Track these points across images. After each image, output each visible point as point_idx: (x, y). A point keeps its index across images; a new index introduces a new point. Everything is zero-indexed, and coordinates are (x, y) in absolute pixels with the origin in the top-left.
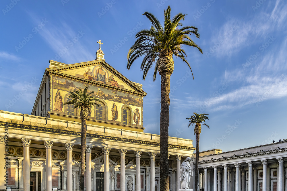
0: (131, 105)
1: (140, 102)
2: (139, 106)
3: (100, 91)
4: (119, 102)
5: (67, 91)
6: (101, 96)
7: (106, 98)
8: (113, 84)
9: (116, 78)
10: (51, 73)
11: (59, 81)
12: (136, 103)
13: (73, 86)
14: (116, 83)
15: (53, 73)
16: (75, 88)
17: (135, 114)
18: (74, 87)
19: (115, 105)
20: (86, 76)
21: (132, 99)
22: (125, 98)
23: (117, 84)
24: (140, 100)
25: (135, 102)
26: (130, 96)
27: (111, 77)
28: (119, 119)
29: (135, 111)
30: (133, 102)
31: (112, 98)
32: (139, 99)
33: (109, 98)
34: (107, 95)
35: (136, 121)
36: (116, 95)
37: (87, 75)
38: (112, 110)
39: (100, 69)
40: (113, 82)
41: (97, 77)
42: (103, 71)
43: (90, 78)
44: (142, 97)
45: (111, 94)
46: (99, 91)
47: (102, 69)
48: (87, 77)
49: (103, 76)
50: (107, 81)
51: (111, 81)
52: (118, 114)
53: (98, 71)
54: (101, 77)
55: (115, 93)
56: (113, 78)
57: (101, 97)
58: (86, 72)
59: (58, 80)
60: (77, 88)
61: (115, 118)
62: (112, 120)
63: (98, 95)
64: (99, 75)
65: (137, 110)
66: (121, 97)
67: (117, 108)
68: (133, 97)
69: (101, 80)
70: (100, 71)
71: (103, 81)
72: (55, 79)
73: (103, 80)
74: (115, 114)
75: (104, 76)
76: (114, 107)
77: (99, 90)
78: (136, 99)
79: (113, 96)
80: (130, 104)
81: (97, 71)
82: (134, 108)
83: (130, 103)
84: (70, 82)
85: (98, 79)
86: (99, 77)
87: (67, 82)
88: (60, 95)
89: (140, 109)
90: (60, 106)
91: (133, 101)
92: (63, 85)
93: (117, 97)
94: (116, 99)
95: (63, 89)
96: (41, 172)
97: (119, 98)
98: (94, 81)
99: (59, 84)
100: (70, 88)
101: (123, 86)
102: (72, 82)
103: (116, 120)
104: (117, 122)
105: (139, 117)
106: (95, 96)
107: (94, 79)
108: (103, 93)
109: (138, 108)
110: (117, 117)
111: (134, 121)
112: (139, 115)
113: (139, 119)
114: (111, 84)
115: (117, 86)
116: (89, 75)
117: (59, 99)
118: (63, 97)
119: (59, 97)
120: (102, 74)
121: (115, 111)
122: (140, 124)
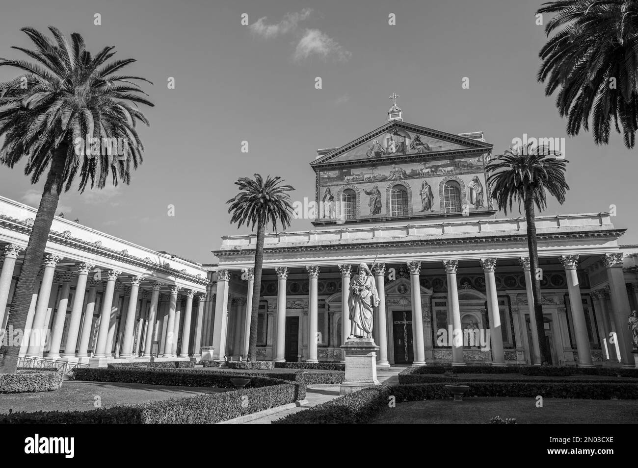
0: (461, 174)
1: (480, 164)
3: (397, 169)
4: (434, 176)
5: (341, 185)
6: (398, 175)
7: (408, 176)
8: (420, 150)
9: (424, 139)
10: (316, 166)
11: (330, 174)
12: (471, 167)
13: (350, 175)
14: (425, 147)
15: (319, 166)
16: (353, 177)
17: (471, 189)
18: (352, 175)
19: (426, 184)
20: (371, 153)
21: (462, 164)
22: (447, 166)
23: (428, 148)
24: (481, 159)
25: (470, 166)
27: (416, 140)
29: (470, 184)
30: (465, 168)
31: (419, 174)
32: (477, 159)
33: (413, 175)
34: (408, 172)
35: (474, 201)
36: (427, 166)
37: (373, 152)
38: (421, 194)
39: (394, 135)
40: (419, 147)
41: (390, 148)
42: (399, 135)
43: (378, 154)
44: (484, 154)
45: (418, 167)
46: (394, 170)
47: (397, 134)
48: (373, 155)
49: (400, 144)
50: (409, 148)
51: (416, 147)
52: (433, 198)
53: (391, 139)
54: (397, 146)
55: (425, 164)
56: (419, 140)
57: (398, 178)
58: (371, 147)
59: (327, 174)
60: (356, 175)
61: (428, 206)
62: (422, 211)
64: (392, 145)
65: (476, 180)
66: (438, 166)
67: (430, 188)
68: (463, 160)
69: (397, 151)
71: (402, 151)
72: (324, 173)
74: (427, 199)
75: (402, 142)
76: (425, 188)
77: (394, 168)
78: (471, 161)
79: (422, 170)
80: (457, 174)
82: (467, 179)
83: (457, 171)
85: (391, 152)
86: (393, 148)
87: (341, 171)
88: (330, 194)
91: (465, 166)
92: (334, 178)
93: (429, 170)
94: (427, 173)
95: (334, 183)
96: (298, 317)
97: (433, 169)
98: (384, 156)
99: (329, 178)
100: (346, 179)
101: (441, 147)
102: (349, 169)
103: (429, 210)
104: (432, 211)
105: (482, 192)
106: (387, 178)
107: (384, 154)
108: (402, 169)
109: (478, 175)
110: (432, 204)
111: (471, 203)
112: (480, 189)
113: (481, 196)
114: (416, 151)
115: (428, 152)
116: (376, 149)
117: (330, 199)
118: (334, 195)
119: (328, 197)
120: (398, 141)
121: (427, 193)
122: (485, 205)
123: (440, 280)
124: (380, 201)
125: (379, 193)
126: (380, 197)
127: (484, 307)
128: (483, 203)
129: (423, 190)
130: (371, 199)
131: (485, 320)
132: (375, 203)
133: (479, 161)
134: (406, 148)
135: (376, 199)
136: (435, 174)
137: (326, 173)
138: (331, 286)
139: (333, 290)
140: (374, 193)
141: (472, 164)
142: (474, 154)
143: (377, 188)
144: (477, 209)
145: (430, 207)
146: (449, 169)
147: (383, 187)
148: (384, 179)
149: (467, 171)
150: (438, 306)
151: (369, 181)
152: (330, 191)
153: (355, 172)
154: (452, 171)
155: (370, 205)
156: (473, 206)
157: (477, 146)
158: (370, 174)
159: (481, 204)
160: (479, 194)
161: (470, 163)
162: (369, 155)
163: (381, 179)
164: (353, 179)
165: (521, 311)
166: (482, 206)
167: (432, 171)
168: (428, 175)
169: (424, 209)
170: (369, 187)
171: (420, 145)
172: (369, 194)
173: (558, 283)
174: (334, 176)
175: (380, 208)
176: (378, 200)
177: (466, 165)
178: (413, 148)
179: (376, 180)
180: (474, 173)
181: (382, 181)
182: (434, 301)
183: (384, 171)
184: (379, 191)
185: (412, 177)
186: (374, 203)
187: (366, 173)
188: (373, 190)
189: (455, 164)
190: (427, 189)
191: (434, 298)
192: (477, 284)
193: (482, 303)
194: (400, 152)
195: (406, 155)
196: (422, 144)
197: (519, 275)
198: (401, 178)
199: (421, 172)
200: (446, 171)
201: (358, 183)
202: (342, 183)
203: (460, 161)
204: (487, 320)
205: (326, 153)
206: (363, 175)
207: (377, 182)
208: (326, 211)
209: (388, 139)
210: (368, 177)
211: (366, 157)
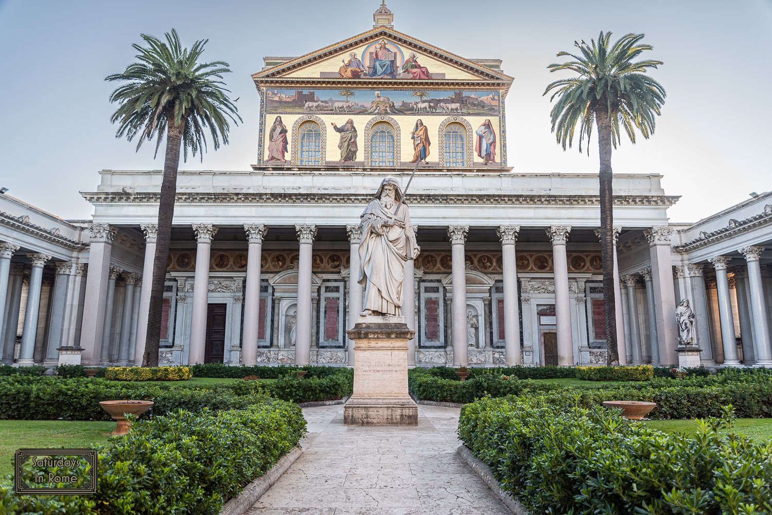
0: (469, 114)
1: (495, 103)
2: (491, 115)
3: (382, 99)
4: (433, 114)
5: (299, 113)
6: (382, 108)
7: (398, 110)
8: (415, 75)
9: (423, 60)
10: (262, 82)
11: (282, 95)
12: (483, 107)
13: (313, 100)
14: (423, 72)
15: (267, 82)
16: (317, 104)
17: (481, 137)
18: (316, 101)
19: (422, 124)
20: (346, 71)
21: (471, 101)
22: (452, 101)
23: (426, 73)
24: (496, 97)
25: (482, 105)
26: (465, 94)
27: (411, 60)
28: (433, 156)
29: (480, 130)
30: (475, 108)
31: (412, 109)
32: (491, 96)
33: (406, 110)
34: (398, 104)
35: (484, 153)
36: (424, 98)
37: (349, 69)
38: (413, 138)
39: (380, 48)
40: (415, 70)
41: (374, 68)
42: (389, 50)
43: (355, 74)
44: (501, 91)
45: (411, 98)
46: (378, 99)
47: (385, 48)
48: (349, 74)
49: (388, 63)
50: (400, 71)
51: (410, 70)
52: (429, 144)
53: (377, 55)
54: (384, 66)
55: (421, 96)
56: (416, 61)
57: (383, 112)
58: (346, 62)
59: (279, 95)
60: (322, 102)
61: (422, 153)
62: (413, 162)
63: (374, 108)
64: (377, 64)
65: (488, 125)
66: (439, 101)
67: (426, 130)
68: (473, 96)
69: (384, 73)
70: (380, 54)
71: (390, 73)
72: (273, 94)
73: (389, 71)
74: (421, 145)
75: (391, 61)
76: (419, 130)
77: (378, 97)
78: (483, 98)
79: (416, 103)
80: (463, 114)
81: (374, 55)
82: (475, 123)
83: (464, 111)
84: (305, 92)
85: (375, 73)
86: (378, 68)
87: (300, 94)
88: (281, 126)
89: (495, 121)
90: (280, 150)
91: (475, 105)
92: (289, 102)
93: (426, 104)
94: (423, 108)
95: (289, 110)
96: (226, 304)
97: (432, 104)
98: (365, 77)
99: (280, 102)
100: (307, 105)
101: (444, 74)
102: (312, 91)
103: (423, 160)
104: (427, 163)
105: (494, 142)
106: (367, 111)
107: (365, 74)
108: (389, 100)
109: (490, 118)
110: (427, 153)
111: (480, 155)
112: (492, 137)
113: (492, 147)
114: (411, 76)
115: (427, 78)
116: (354, 68)
117: (280, 133)
118: (287, 128)
119: (279, 130)
120: (385, 58)
121: (422, 137)
122: (498, 159)
123: (432, 257)
124: (355, 142)
125: (355, 130)
126: (356, 136)
127: (488, 295)
128: (494, 157)
129: (417, 133)
130: (342, 138)
131: (487, 311)
132: (348, 145)
133: (493, 99)
134: (397, 71)
135: (350, 139)
136: (434, 111)
137: (276, 94)
138: (279, 260)
139: (281, 267)
140: (347, 130)
141: (484, 103)
142: (488, 89)
143: (351, 123)
144: (486, 164)
145: (425, 157)
146: (454, 106)
147: (361, 122)
148: (363, 112)
149: (477, 112)
150: (429, 292)
151: (341, 111)
152: (281, 122)
153: (322, 95)
154: (457, 109)
155: (340, 147)
156: (482, 160)
157: (492, 77)
158: (344, 101)
159: (492, 158)
160: (491, 144)
161: (481, 101)
162: (343, 74)
163: (358, 111)
164: (318, 106)
165: (532, 300)
166: (493, 160)
167: (430, 107)
168: (424, 112)
169: (417, 159)
170: (341, 121)
171: (416, 68)
172: (340, 130)
173: (579, 266)
174: (289, 100)
175: (355, 153)
176: (353, 140)
177: (476, 103)
178: (407, 71)
179: (351, 111)
180: (486, 115)
181: (359, 113)
182: (423, 285)
183: (364, 99)
184: (354, 128)
185: (401, 112)
186: (346, 144)
187: (338, 99)
188: (345, 125)
189: (462, 101)
190: (423, 131)
191: (424, 281)
192: (481, 264)
193: (485, 290)
194: (388, 75)
196: (419, 67)
197: (533, 255)
198: (387, 113)
199: (415, 106)
200: (450, 108)
201: (324, 114)
202: (300, 111)
203: (469, 97)
204: (491, 312)
205: (278, 63)
206: (333, 102)
207: (352, 114)
208: (275, 151)
209: (371, 53)
210: (340, 104)
211: (339, 76)
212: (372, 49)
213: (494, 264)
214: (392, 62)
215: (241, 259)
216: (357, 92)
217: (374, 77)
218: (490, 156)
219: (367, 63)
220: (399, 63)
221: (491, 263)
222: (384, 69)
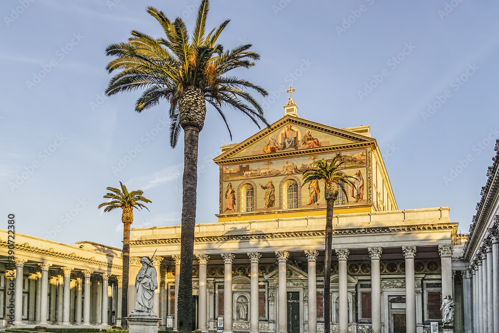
0: (346, 168)
1: (363, 158)
2: (361, 167)
5: (241, 180)
6: (290, 170)
7: (299, 171)
8: (310, 145)
9: (315, 134)
11: (231, 169)
12: (355, 162)
13: (249, 170)
14: (315, 142)
15: (222, 162)
16: (251, 172)
18: (250, 171)
20: (267, 149)
21: (347, 158)
23: (318, 144)
24: (364, 154)
25: (354, 160)
26: (343, 154)
27: (307, 135)
30: (350, 163)
32: (361, 153)
33: (304, 170)
34: (299, 167)
35: (355, 194)
37: (269, 147)
38: (309, 188)
39: (288, 130)
40: (310, 142)
41: (284, 144)
42: (293, 131)
43: (273, 150)
44: (368, 149)
45: (307, 161)
46: (287, 165)
47: (291, 129)
48: (269, 150)
49: (293, 139)
50: (300, 143)
51: (307, 142)
52: (319, 192)
53: (286, 134)
54: (290, 141)
55: (314, 159)
56: (310, 136)
57: (290, 173)
58: (267, 142)
60: (254, 170)
61: (315, 198)
62: (309, 204)
63: (285, 171)
64: (286, 141)
65: (359, 174)
68: (348, 155)
69: (291, 146)
70: (287, 134)
72: (226, 169)
73: (293, 145)
74: (314, 192)
76: (313, 182)
77: (287, 163)
78: (356, 155)
79: (311, 165)
81: (284, 135)
82: (350, 173)
84: (244, 165)
85: (285, 147)
86: (287, 143)
87: (241, 167)
88: (231, 189)
89: (363, 171)
90: (232, 204)
91: (350, 161)
92: (235, 173)
95: (235, 178)
98: (279, 151)
99: (230, 174)
100: (245, 174)
101: (329, 142)
102: (248, 164)
103: (316, 203)
104: (318, 204)
105: (363, 186)
106: (280, 173)
107: (279, 149)
108: (294, 165)
109: (360, 169)
110: (318, 198)
111: (353, 196)
112: (361, 182)
113: (361, 189)
114: (308, 146)
115: (318, 146)
116: (272, 146)
117: (231, 193)
118: (235, 190)
119: (230, 191)
120: (291, 136)
121: (315, 187)
122: (365, 198)
124: (273, 195)
125: (274, 187)
126: (274, 191)
127: (354, 289)
129: (311, 185)
130: (266, 193)
131: (354, 300)
132: (270, 197)
134: (298, 144)
135: (271, 193)
137: (228, 169)
140: (269, 188)
141: (356, 159)
142: (358, 148)
143: (271, 182)
144: (357, 202)
145: (317, 200)
147: (276, 181)
149: (351, 165)
150: (318, 288)
151: (265, 176)
152: (231, 186)
153: (253, 166)
155: (265, 199)
156: (354, 200)
157: (361, 140)
158: (266, 169)
159: (361, 197)
161: (354, 158)
162: (265, 151)
163: (275, 174)
164: (252, 174)
165: (385, 293)
166: (362, 199)
169: (312, 202)
170: (265, 182)
171: (311, 140)
172: (264, 188)
173: (419, 269)
174: (235, 172)
175: (273, 202)
176: (272, 194)
177: (351, 159)
178: (305, 143)
179: (271, 175)
180: (357, 167)
181: (276, 176)
183: (278, 166)
184: (273, 185)
186: (268, 196)
187: (261, 168)
188: (268, 185)
190: (315, 183)
192: (351, 270)
193: (353, 286)
194: (293, 147)
195: (298, 150)
196: (313, 139)
197: (386, 262)
198: (292, 173)
199: (310, 167)
201: (255, 178)
202: (241, 178)
203: (345, 156)
204: (357, 300)
205: (228, 149)
206: (260, 170)
207: (271, 177)
208: (228, 205)
209: (282, 134)
210: (264, 172)
211: (263, 153)
212: (283, 131)
213: (360, 269)
214: (295, 138)
215: (213, 271)
216: (274, 162)
217: (284, 150)
218: (360, 196)
219: (280, 141)
220: (300, 138)
221: (358, 269)
222: (290, 143)
